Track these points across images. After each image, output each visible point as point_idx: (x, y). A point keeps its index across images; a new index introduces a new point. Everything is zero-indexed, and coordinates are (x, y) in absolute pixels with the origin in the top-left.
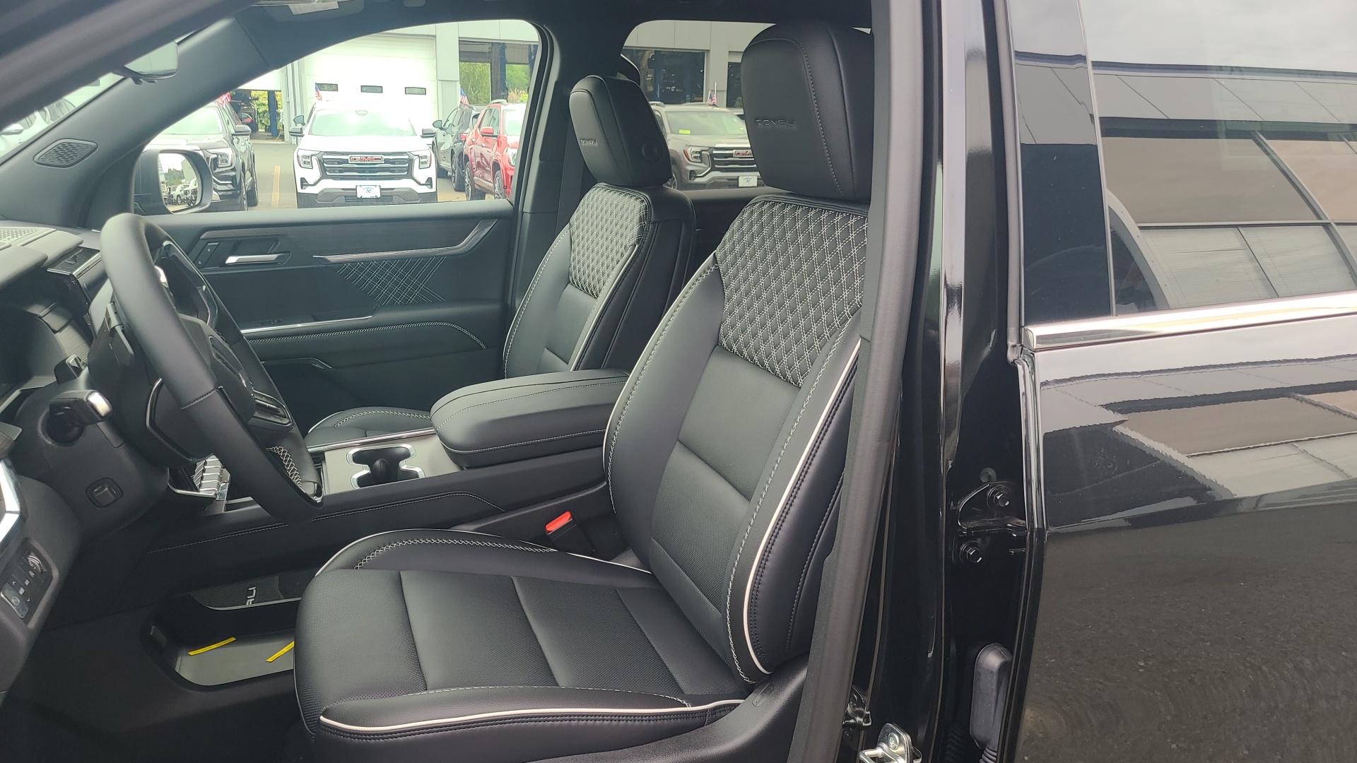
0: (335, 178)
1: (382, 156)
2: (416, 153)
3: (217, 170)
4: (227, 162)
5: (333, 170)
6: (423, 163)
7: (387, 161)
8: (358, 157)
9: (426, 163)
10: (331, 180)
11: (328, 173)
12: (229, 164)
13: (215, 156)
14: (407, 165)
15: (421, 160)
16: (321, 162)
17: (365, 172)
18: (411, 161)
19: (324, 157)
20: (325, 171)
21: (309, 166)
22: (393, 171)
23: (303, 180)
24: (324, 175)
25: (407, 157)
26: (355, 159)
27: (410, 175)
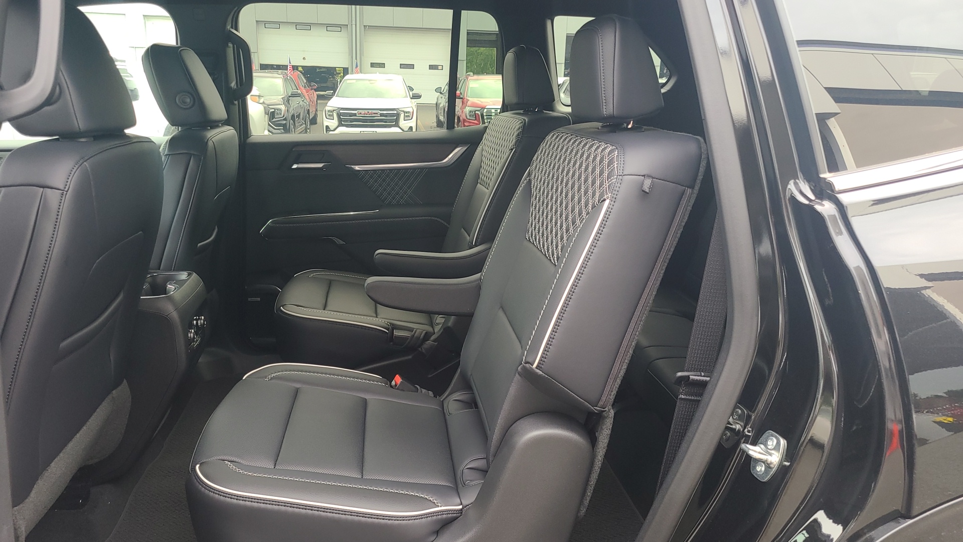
0: (347, 126)
1: (379, 111)
2: (403, 109)
3: (274, 120)
4: (281, 114)
5: (346, 120)
6: (407, 116)
7: (382, 115)
8: (363, 112)
9: (409, 116)
10: (345, 127)
11: (343, 123)
12: (282, 116)
13: (273, 110)
14: (395, 118)
15: (406, 115)
16: (339, 115)
17: (367, 122)
18: (398, 115)
19: (341, 111)
20: (341, 121)
21: (332, 118)
22: (386, 122)
23: (327, 127)
24: (340, 125)
25: (395, 112)
26: (361, 113)
27: (397, 125)
